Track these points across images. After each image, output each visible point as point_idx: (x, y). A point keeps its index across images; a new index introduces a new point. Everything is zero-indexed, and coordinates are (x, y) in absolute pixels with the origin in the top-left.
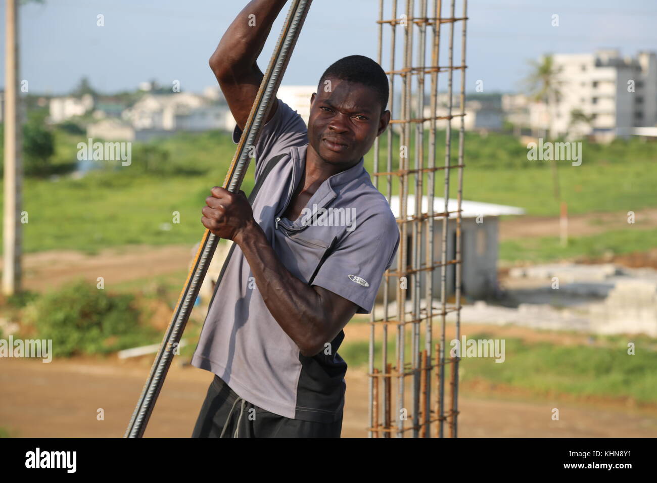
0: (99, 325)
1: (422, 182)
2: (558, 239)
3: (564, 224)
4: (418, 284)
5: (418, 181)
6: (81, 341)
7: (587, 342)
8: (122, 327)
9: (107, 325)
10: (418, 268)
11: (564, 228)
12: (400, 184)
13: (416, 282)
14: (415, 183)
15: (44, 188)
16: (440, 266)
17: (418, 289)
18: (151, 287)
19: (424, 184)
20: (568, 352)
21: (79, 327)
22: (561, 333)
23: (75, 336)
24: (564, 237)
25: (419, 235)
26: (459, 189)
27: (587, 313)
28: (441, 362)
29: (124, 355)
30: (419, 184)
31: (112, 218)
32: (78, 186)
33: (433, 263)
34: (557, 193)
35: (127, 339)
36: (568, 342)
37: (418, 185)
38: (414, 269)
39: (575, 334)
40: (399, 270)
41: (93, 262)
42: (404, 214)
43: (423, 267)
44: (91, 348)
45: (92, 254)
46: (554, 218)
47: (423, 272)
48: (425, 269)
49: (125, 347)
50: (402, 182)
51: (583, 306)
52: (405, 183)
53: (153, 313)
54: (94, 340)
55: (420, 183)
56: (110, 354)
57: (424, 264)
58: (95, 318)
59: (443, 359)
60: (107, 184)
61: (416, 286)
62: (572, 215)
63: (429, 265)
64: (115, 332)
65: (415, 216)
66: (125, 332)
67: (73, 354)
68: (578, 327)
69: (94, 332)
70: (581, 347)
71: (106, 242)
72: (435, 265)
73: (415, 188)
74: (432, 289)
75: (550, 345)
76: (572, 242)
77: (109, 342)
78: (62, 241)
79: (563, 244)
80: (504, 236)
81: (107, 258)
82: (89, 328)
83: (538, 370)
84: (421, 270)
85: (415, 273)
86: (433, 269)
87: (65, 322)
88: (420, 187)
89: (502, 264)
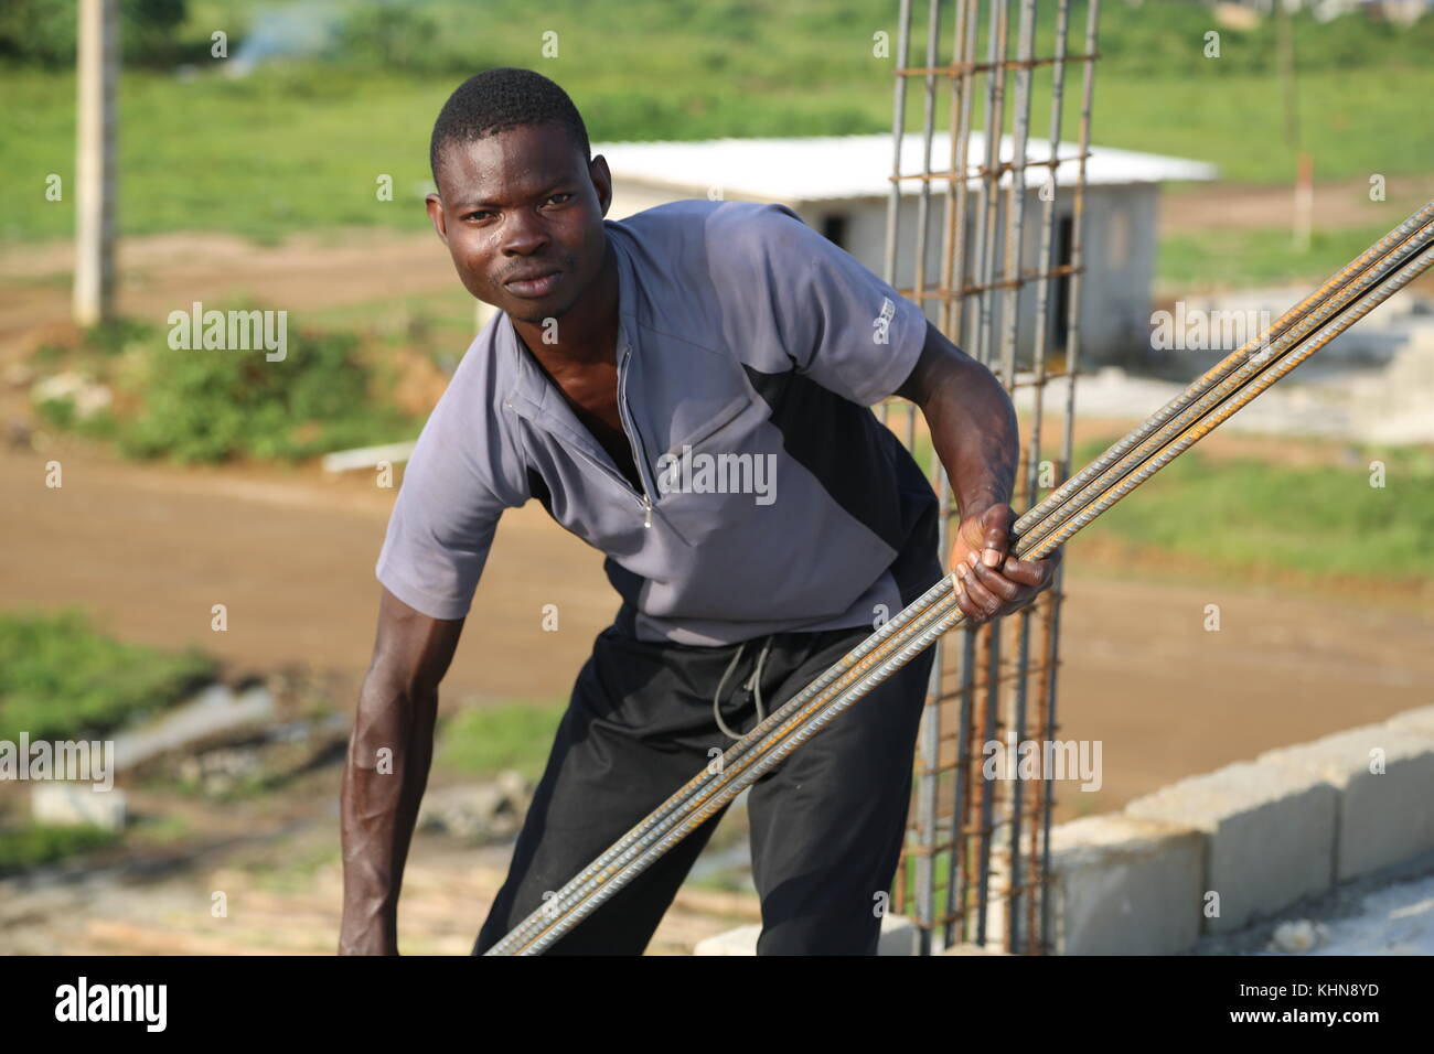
0: (282, 397)
1: (1003, 91)
2: (1288, 234)
3: (1304, 200)
4: (986, 318)
5: (994, 90)
6: (244, 430)
7: (1342, 460)
8: (331, 402)
9: (301, 395)
10: (988, 281)
11: (1304, 210)
12: (954, 96)
13: (982, 312)
14: (987, 94)
15: (165, 95)
16: (1036, 277)
17: (986, 328)
18: (395, 321)
19: (1008, 95)
20: (1300, 481)
21: (238, 401)
22: (1288, 440)
23: (227, 421)
24: (1303, 229)
25: (993, 211)
26: (1083, 107)
27: (1345, 396)
28: (1030, 486)
29: (337, 463)
30: (997, 96)
31: (313, 167)
32: (239, 92)
33: (1020, 271)
34: (1292, 131)
35: (342, 430)
36: (1301, 460)
37: (993, 99)
38: (978, 282)
39: (1316, 443)
40: (944, 286)
41: (269, 261)
42: (960, 163)
43: (998, 281)
44: (264, 446)
45: (268, 242)
46: (1281, 187)
47: (997, 292)
48: (1003, 285)
49: (338, 446)
50: (960, 92)
51: (1336, 382)
52: (966, 94)
53: (398, 377)
54: (272, 430)
55: (998, 94)
56: (305, 459)
57: (999, 274)
58: (274, 382)
59: (1035, 483)
60: (301, 91)
61: (981, 322)
62: (1323, 181)
63: (1011, 275)
64: (317, 415)
65: (985, 168)
66: (338, 415)
67: (226, 458)
68: (1325, 427)
69: (271, 413)
70: (1330, 471)
71: (297, 219)
72: (1024, 277)
73: (987, 104)
74: (1016, 330)
75: (1261, 466)
76: (1319, 243)
77: (303, 435)
78: (203, 212)
79: (1301, 243)
80: (1171, 226)
81: (300, 254)
82: (259, 403)
83: (1231, 518)
84: (993, 287)
85: (979, 292)
86: (1019, 284)
87: (208, 387)
88: (998, 104)
89: (1162, 288)
